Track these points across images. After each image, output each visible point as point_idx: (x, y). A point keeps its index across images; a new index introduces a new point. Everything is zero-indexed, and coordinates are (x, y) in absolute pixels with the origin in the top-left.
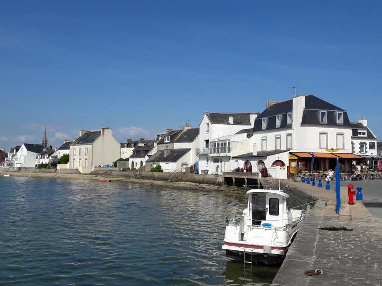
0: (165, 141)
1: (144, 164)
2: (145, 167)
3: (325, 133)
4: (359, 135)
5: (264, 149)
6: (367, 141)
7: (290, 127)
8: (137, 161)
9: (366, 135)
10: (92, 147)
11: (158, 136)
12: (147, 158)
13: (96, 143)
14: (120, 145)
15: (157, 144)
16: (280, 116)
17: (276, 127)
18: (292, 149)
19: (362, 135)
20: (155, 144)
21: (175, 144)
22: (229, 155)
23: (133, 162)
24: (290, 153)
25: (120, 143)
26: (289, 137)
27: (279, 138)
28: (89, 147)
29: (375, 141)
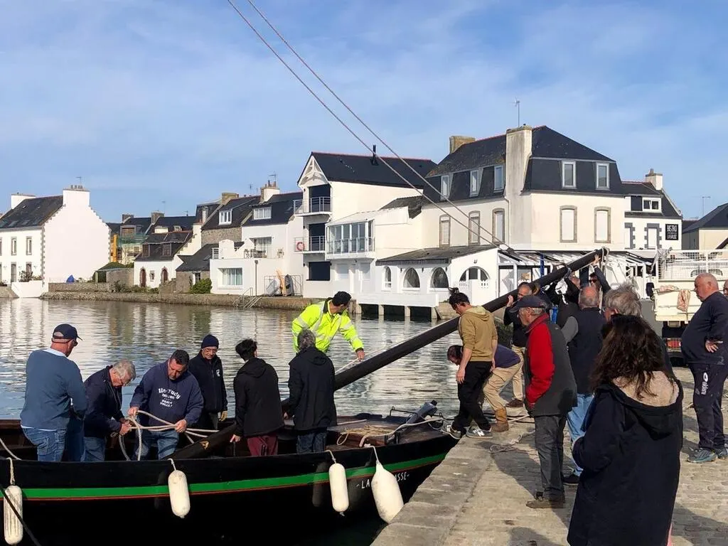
0: (220, 223)
1: (172, 275)
2: (174, 281)
3: (573, 209)
4: (645, 210)
5: (445, 242)
6: (662, 223)
7: (500, 195)
8: (155, 267)
9: (659, 210)
10: (43, 236)
11: (200, 208)
12: (177, 262)
13: (50, 225)
14: (107, 229)
15: (203, 229)
16: (480, 171)
17: (472, 194)
18: (503, 242)
19: (651, 210)
20: (197, 229)
21: (243, 228)
22: (368, 255)
23: (143, 271)
24: (500, 251)
25: (109, 224)
26: (498, 217)
27: (478, 218)
28: (35, 234)
29: (679, 222)
